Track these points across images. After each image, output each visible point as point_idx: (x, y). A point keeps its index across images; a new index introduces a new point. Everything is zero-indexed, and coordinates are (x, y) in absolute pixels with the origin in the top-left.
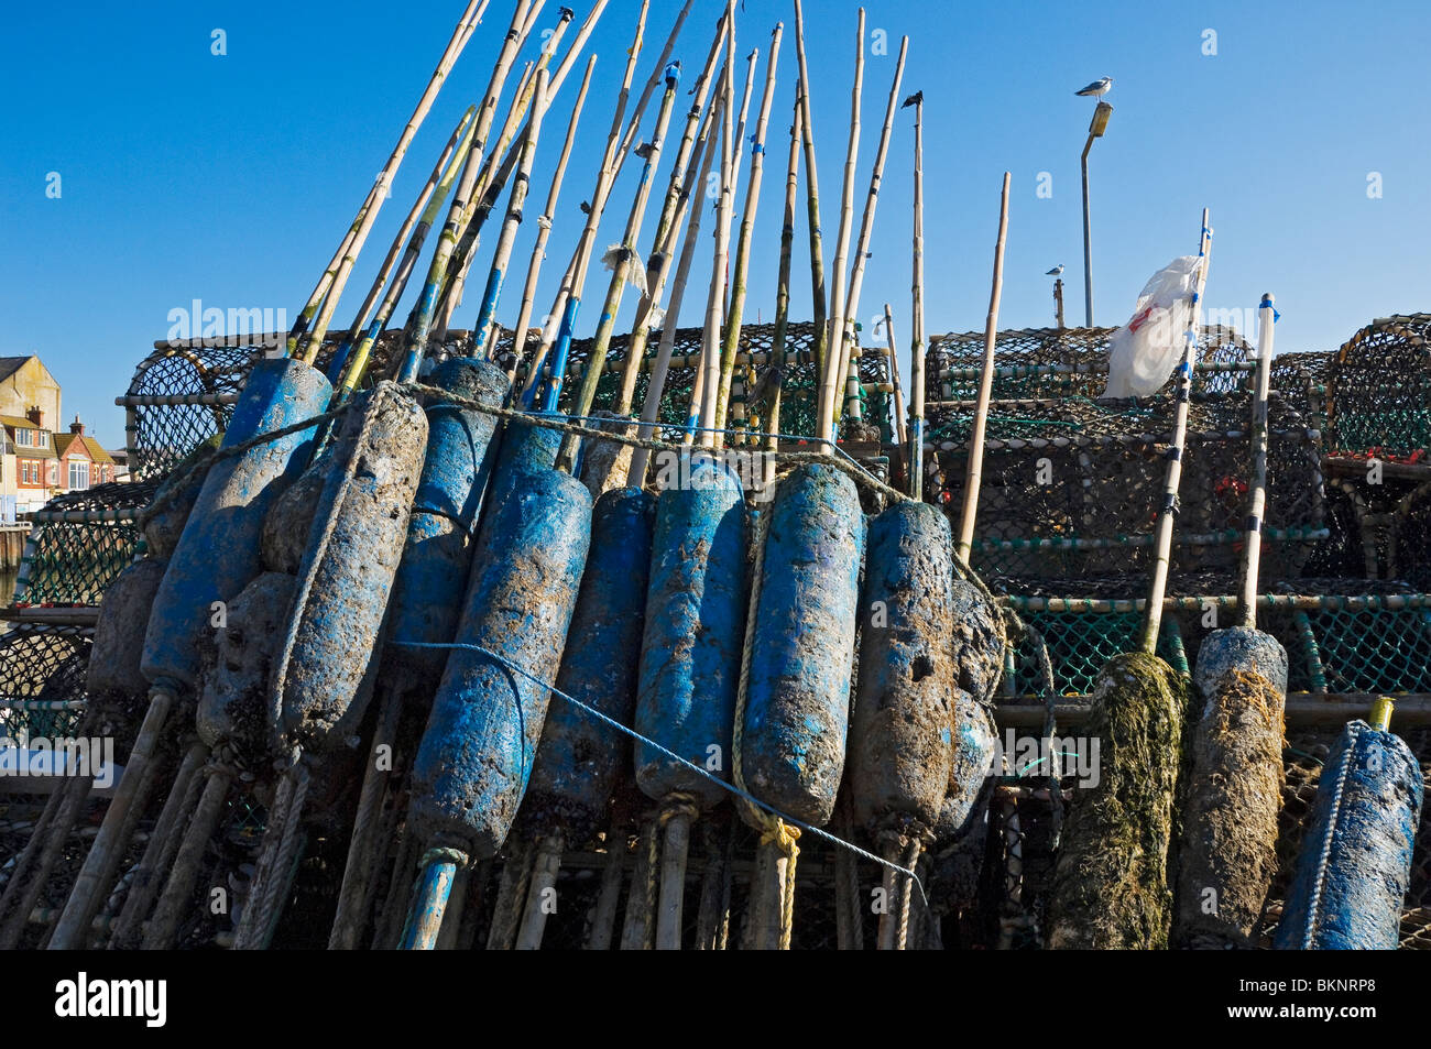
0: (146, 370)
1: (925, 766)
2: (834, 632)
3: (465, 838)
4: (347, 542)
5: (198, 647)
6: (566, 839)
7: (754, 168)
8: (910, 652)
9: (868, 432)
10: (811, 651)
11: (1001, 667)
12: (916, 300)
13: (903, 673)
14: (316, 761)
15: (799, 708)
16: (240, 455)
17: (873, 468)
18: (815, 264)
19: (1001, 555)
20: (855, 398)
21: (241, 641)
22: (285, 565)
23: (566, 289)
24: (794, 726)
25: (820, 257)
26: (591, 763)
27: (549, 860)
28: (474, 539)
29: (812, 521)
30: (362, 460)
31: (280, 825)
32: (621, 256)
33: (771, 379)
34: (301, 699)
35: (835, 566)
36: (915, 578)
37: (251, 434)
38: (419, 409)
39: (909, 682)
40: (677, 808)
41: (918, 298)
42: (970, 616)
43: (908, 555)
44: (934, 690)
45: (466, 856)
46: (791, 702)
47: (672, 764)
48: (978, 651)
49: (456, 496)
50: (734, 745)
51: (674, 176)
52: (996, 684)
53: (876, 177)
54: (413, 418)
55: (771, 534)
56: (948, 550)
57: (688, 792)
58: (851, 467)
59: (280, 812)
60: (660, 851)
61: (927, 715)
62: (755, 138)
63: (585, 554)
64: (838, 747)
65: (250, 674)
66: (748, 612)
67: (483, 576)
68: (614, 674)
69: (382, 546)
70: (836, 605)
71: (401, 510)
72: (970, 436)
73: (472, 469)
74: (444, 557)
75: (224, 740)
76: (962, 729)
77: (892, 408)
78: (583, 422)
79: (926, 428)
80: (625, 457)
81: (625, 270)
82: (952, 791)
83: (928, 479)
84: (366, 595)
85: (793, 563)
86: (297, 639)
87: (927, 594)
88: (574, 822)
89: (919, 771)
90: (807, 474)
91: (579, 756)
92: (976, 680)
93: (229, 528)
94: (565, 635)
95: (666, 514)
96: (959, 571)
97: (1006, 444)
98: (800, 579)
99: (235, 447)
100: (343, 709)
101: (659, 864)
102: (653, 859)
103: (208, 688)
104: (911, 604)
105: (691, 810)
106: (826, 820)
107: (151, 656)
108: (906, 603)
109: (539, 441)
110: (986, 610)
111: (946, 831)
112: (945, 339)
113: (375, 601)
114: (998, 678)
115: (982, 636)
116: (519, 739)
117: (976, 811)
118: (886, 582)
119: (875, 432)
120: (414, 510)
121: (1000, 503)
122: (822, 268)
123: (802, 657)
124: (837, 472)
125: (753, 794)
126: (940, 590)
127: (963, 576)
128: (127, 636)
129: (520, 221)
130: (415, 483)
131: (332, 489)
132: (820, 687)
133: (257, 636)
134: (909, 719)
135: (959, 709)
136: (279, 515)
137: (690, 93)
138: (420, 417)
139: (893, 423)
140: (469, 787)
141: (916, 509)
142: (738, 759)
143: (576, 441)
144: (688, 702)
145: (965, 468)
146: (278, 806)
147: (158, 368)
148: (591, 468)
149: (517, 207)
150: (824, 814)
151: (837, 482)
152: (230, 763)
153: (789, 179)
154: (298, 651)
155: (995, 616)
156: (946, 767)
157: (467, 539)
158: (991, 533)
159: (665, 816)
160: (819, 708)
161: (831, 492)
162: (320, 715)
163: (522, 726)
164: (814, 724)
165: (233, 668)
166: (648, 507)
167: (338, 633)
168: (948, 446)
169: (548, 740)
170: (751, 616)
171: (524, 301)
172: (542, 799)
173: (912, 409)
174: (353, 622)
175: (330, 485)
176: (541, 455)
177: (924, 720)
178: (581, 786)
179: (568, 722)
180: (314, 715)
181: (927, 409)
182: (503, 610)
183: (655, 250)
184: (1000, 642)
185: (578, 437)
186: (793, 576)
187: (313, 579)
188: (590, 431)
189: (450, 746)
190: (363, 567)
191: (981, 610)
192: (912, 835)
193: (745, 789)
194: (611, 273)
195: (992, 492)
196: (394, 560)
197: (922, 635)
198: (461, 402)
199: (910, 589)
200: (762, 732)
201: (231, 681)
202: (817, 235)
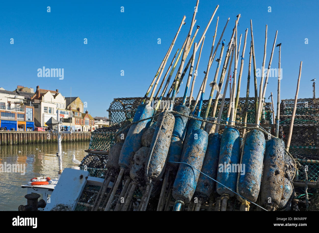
0: (112, 104)
1: (277, 192)
2: (258, 164)
3: (183, 199)
4: (160, 142)
5: (130, 160)
6: (202, 201)
7: (242, 63)
8: (275, 169)
9: (266, 122)
10: (253, 168)
11: (295, 174)
12: (278, 93)
13: (273, 173)
14: (154, 183)
15: (251, 179)
16: (137, 124)
17: (267, 130)
18: (255, 85)
19: (296, 150)
20: (264, 114)
21: (139, 159)
22: (146, 145)
23: (201, 90)
24: (250, 182)
25: (256, 83)
26: (208, 187)
27: (199, 205)
28: (184, 142)
29: (254, 141)
30: (162, 126)
31: (147, 194)
32: (213, 84)
33: (245, 110)
34: (152, 171)
35: (259, 151)
36: (276, 154)
37: (139, 120)
38: (173, 116)
39: (274, 175)
40: (225, 197)
41: (279, 93)
42: (288, 162)
43: (275, 149)
44: (279, 177)
45: (184, 202)
46: (249, 177)
47: (224, 188)
48: (290, 170)
49: (180, 133)
50: (237, 185)
51: (224, 65)
52: (294, 177)
53: (270, 65)
54: (172, 118)
55: (246, 144)
56: (284, 148)
57: (227, 194)
58: (263, 130)
59: (147, 192)
60: (221, 205)
61: (278, 182)
62: (242, 56)
63: (207, 146)
64: (259, 187)
65: (141, 166)
66: (240, 159)
67: (187, 150)
68: (212, 170)
69: (167, 143)
70: (259, 159)
71: (170, 136)
72: (290, 123)
73: (183, 128)
74: (178, 145)
75: (136, 178)
76: (285, 186)
77: (272, 116)
78: (206, 119)
79: (280, 121)
80: (214, 127)
81: (214, 87)
82: (283, 198)
83: (280, 132)
84: (164, 152)
85: (250, 150)
86: (151, 160)
87: (279, 157)
88: (204, 198)
89: (275, 193)
90: (253, 132)
91: (205, 185)
92: (289, 176)
93: (135, 138)
94: (203, 162)
95: (223, 139)
96: (286, 153)
97: (298, 125)
98: (252, 153)
99: (136, 122)
100: (159, 173)
101: (221, 207)
102: (220, 206)
103: (132, 168)
104: (275, 159)
105: (228, 197)
106: (256, 201)
107: (121, 161)
108: (274, 159)
109: (197, 123)
110: (292, 161)
111: (281, 206)
112: (285, 100)
113: (165, 153)
114: (294, 176)
115: (291, 167)
116: (194, 181)
117: (288, 203)
118: (270, 155)
119: (268, 122)
120: (172, 136)
121: (296, 138)
122: (257, 86)
123: (252, 169)
124: (260, 131)
125: (241, 195)
126: (282, 157)
127: (287, 154)
128: (115, 157)
129: (192, 76)
130: (172, 131)
131: (157, 131)
132: (255, 175)
133: (142, 158)
134: (274, 183)
135: (285, 182)
136: (145, 136)
137: (227, 46)
138: (173, 118)
139: (272, 120)
140: (185, 189)
141: (277, 139)
142: (238, 188)
143: (205, 123)
144: (228, 176)
145: (289, 130)
146: (147, 191)
147: (115, 104)
148: (207, 129)
149: (191, 73)
150: (255, 200)
151: (260, 134)
152: (137, 182)
153: (249, 65)
154: (151, 162)
155: (294, 163)
156: (281, 193)
157: (182, 142)
158: (294, 145)
159: (222, 198)
160: (255, 179)
161: (259, 136)
162: (155, 174)
163: (195, 179)
164: (254, 182)
165: (137, 164)
166: (219, 137)
167: (159, 159)
168: (285, 125)
169: (199, 182)
170: (241, 160)
171: (191, 92)
172: (198, 193)
173: (277, 117)
174: (162, 157)
175: (156, 130)
176: (197, 126)
177: (277, 183)
178: (206, 191)
179: (203, 179)
180: (154, 174)
181: (280, 117)
182: (191, 156)
183: (220, 82)
184: (295, 168)
185: (205, 122)
186: (250, 152)
187: (154, 149)
188: (208, 121)
189: (181, 182)
190: (163, 147)
191: (291, 161)
192: (273, 206)
193: (239, 194)
194: (211, 87)
195: (295, 136)
196: (169, 145)
197: (277, 166)
198: (181, 115)
199: (275, 156)
200: (243, 183)
201: (137, 167)
202: (256, 78)
